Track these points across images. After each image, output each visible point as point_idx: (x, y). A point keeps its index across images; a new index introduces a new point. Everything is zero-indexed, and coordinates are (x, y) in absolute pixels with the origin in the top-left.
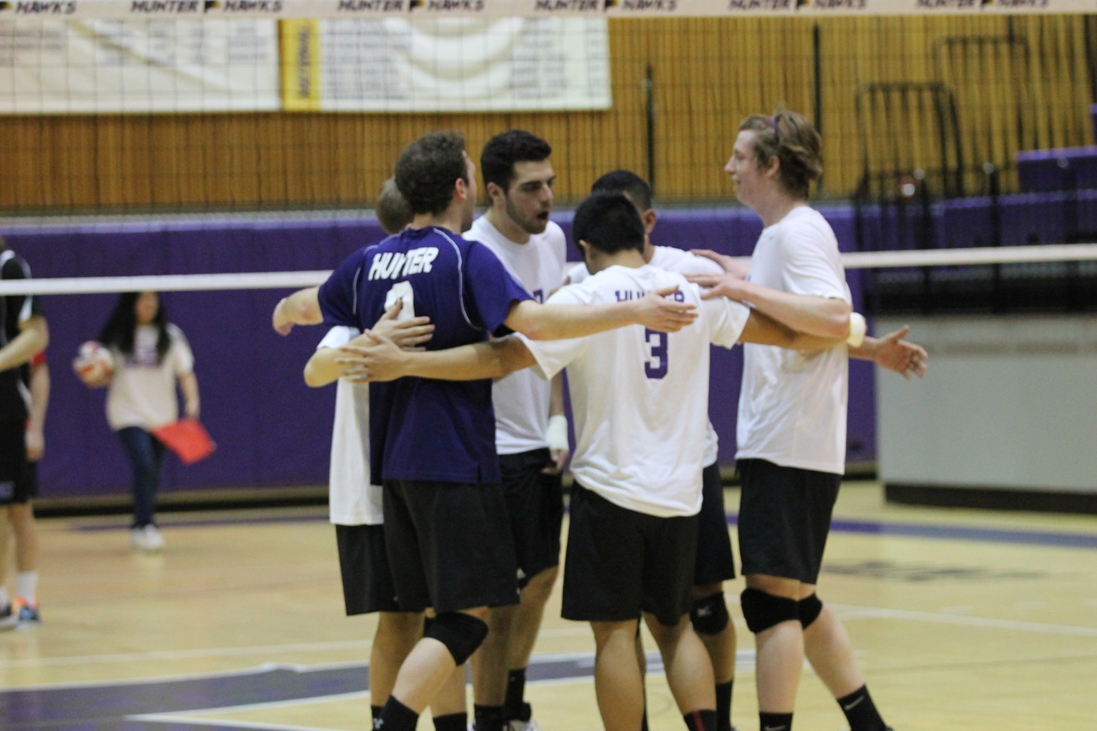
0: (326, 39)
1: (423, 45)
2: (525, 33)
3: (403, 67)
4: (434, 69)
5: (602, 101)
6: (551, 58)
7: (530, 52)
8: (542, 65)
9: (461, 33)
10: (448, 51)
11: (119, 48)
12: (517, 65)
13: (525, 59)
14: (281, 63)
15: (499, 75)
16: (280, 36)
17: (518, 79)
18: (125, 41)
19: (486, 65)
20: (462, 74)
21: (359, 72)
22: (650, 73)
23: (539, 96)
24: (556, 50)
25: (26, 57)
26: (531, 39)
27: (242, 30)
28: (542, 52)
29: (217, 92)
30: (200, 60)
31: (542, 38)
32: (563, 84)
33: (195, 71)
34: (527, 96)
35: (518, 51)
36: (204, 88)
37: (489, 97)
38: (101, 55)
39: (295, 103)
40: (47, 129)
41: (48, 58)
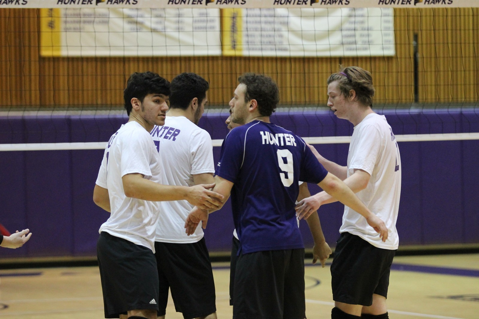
0: (245, 19)
1: (295, 21)
2: (350, 16)
3: (285, 33)
4: (302, 35)
5: (390, 52)
6: (363, 29)
7: (352, 26)
8: (358, 33)
9: (315, 16)
10: (308, 25)
11: (136, 23)
12: (345, 33)
13: (349, 30)
14: (222, 31)
15: (336, 38)
16: (221, 17)
17: (345, 40)
18: (140, 19)
19: (329, 33)
20: (315, 38)
21: (261, 36)
22: (416, 37)
23: (356, 49)
24: (365, 26)
25: (89, 27)
26: (353, 19)
27: (201, 15)
28: (358, 26)
29: (187, 45)
30: (179, 30)
31: (358, 19)
32: (369, 43)
33: (176, 35)
34: (351, 49)
35: (346, 26)
36: (180, 43)
37: (330, 50)
38: (127, 27)
39: (228, 52)
40: (99, 64)
41: (100, 28)
